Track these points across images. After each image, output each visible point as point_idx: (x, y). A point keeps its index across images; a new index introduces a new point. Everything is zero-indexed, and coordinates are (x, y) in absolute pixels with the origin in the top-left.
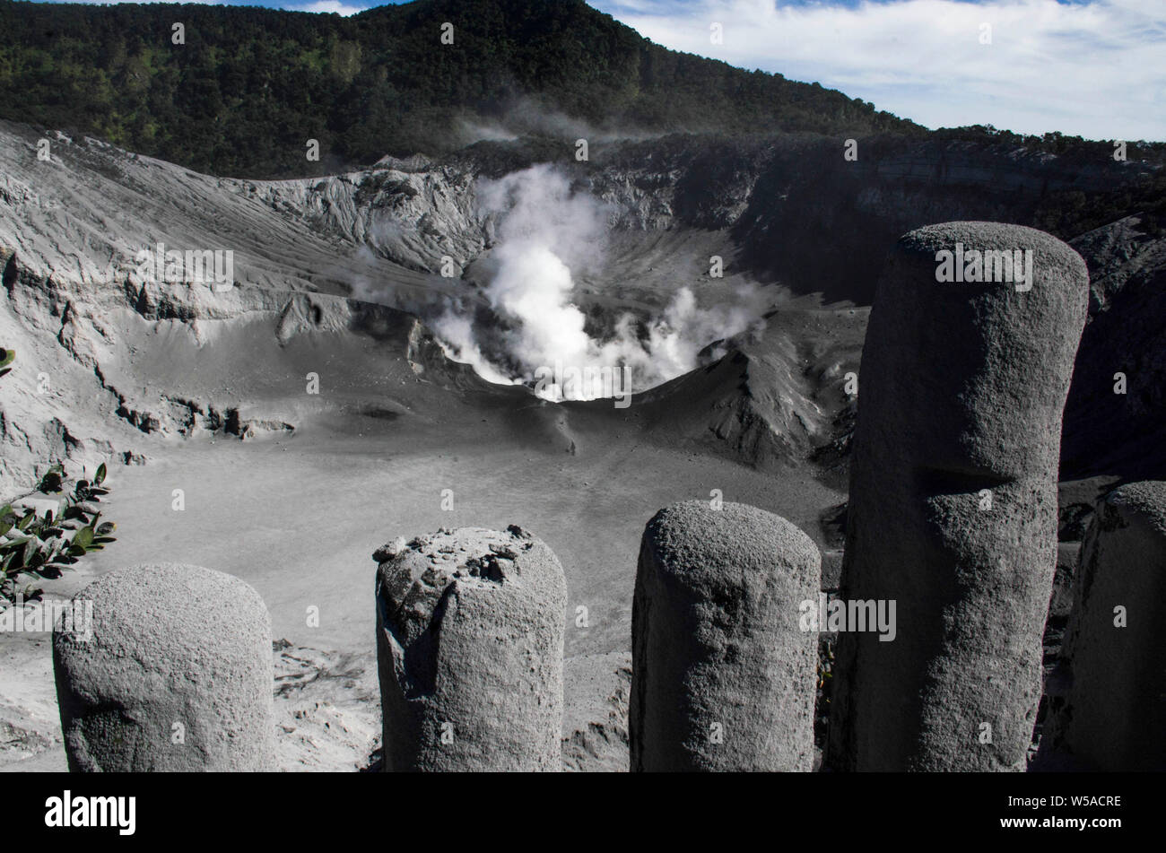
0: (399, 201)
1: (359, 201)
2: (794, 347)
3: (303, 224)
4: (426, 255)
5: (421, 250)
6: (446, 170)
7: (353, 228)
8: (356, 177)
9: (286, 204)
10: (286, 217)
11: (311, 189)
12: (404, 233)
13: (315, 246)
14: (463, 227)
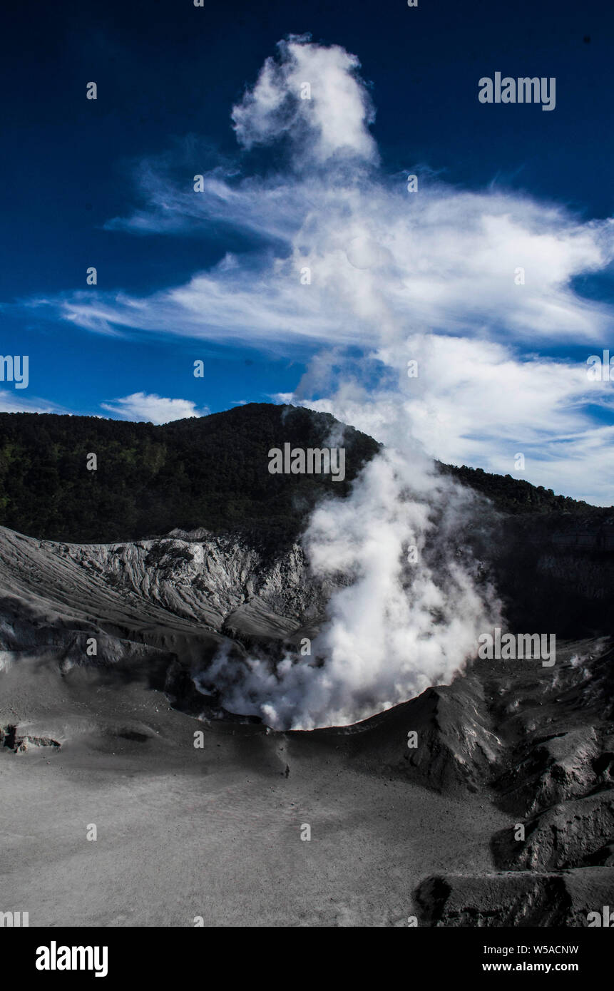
0: (179, 563)
1: (148, 562)
2: (482, 686)
3: (102, 579)
4: (195, 606)
5: (193, 602)
6: (219, 541)
7: (141, 583)
8: (147, 544)
9: (90, 562)
10: (89, 572)
11: (112, 552)
12: (181, 589)
13: (107, 596)
14: (229, 585)
